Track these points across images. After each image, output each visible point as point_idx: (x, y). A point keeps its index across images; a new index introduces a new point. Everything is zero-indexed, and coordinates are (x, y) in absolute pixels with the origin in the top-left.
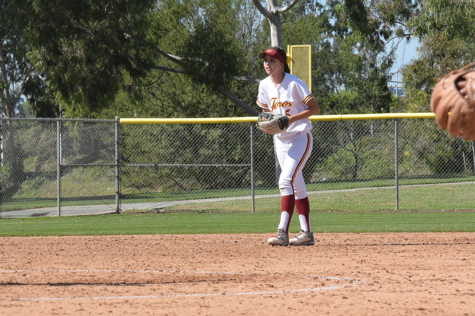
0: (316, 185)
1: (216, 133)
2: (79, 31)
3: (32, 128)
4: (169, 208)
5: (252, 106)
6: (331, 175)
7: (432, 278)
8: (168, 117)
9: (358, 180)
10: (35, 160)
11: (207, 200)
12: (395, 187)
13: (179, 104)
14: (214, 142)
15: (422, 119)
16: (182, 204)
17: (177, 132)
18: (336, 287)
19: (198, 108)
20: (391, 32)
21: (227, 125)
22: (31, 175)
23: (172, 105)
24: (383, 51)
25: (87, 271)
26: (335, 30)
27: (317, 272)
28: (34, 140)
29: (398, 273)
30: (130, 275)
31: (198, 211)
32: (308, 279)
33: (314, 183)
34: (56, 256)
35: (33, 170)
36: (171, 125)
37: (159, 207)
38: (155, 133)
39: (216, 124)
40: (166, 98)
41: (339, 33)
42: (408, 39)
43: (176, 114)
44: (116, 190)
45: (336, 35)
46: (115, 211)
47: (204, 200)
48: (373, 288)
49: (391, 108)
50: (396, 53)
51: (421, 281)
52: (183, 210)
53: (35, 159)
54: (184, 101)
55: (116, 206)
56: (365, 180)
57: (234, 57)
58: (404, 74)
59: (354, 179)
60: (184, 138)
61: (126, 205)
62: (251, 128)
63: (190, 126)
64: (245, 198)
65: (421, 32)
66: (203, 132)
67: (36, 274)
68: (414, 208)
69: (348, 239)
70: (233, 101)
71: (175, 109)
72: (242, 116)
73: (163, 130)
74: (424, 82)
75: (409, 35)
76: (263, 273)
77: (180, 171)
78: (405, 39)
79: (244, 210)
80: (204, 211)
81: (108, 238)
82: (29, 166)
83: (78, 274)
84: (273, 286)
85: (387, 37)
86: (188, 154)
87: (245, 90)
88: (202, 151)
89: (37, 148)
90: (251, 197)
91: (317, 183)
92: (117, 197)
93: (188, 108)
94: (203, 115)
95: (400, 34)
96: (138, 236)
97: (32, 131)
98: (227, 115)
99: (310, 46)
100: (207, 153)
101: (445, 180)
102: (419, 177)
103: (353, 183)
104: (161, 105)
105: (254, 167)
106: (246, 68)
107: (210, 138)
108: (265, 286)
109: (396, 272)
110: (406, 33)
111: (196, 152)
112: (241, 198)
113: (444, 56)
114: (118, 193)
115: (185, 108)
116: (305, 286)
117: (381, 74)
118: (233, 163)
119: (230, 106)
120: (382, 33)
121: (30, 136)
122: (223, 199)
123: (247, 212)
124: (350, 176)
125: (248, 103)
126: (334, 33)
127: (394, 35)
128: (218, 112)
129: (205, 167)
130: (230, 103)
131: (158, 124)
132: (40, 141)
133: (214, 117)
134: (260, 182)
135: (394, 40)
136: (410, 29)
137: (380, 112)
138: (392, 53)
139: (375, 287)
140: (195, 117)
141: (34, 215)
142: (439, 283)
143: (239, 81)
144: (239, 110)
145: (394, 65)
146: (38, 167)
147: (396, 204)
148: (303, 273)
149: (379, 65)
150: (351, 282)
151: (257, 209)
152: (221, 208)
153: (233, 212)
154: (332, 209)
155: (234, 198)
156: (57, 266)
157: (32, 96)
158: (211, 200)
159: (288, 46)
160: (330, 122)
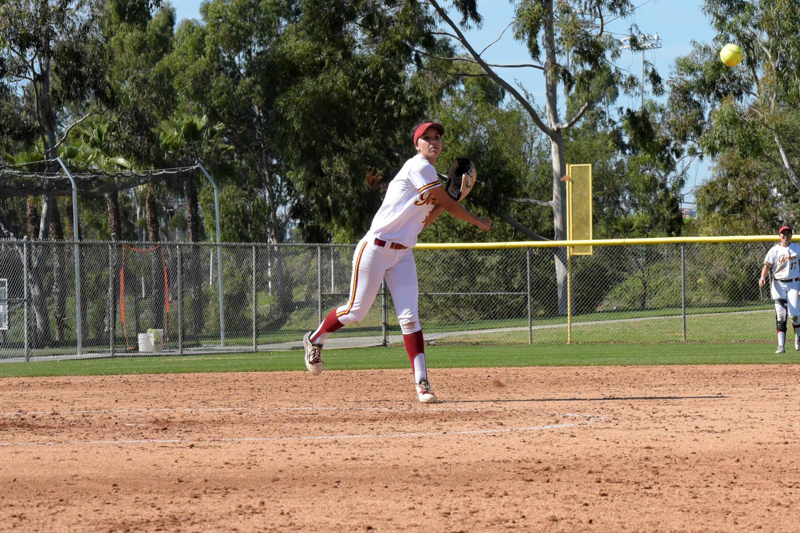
0: (601, 315)
1: (494, 260)
2: (342, 150)
3: (302, 255)
4: (440, 339)
5: (533, 230)
6: (622, 304)
7: (678, 414)
8: (442, 242)
9: (647, 309)
10: (305, 289)
11: (482, 331)
12: (682, 317)
13: (454, 228)
14: (492, 268)
15: (716, 243)
16: (455, 335)
17: (452, 258)
18: (571, 425)
19: (475, 232)
20: (683, 150)
21: (505, 250)
22: (301, 305)
23: (446, 229)
24: (674, 170)
25: (311, 409)
26: (628, 148)
27: (558, 408)
28: (304, 267)
29: (643, 408)
30: (356, 413)
31: (471, 343)
32: (545, 416)
33: (599, 312)
34: (285, 393)
35: (303, 300)
36: (445, 250)
37: (430, 339)
38: (428, 259)
39: (494, 250)
40: (440, 222)
41: (634, 152)
42: (701, 157)
43: (450, 239)
44: (383, 321)
45: (630, 154)
46: (382, 344)
47: (477, 332)
48: (609, 425)
49: (683, 232)
50: (688, 172)
51: (663, 418)
52: (455, 342)
53: (305, 287)
54: (460, 226)
55: (383, 338)
56: (654, 309)
57: (512, 177)
58: (697, 196)
59: (643, 308)
60: (459, 265)
61: (393, 336)
62: (528, 253)
63: (465, 251)
64: (522, 329)
65: (713, 151)
66: (480, 259)
67: (254, 412)
68: (702, 339)
69: (610, 373)
70: (512, 224)
71: (449, 233)
72: (523, 241)
73: (436, 257)
74: (717, 204)
75: (702, 153)
76: (500, 410)
77: (456, 300)
78: (697, 158)
79: (521, 341)
80: (477, 343)
81: (354, 372)
82: (299, 295)
83: (300, 412)
84: (502, 424)
85: (678, 156)
86: (464, 282)
87: (525, 213)
88: (479, 279)
89: (307, 276)
90: (528, 328)
91: (603, 312)
92: (383, 328)
93: (465, 232)
94: (480, 240)
95: (693, 152)
96: (388, 370)
97: (301, 257)
98: (506, 240)
99: (590, 165)
100: (484, 281)
101: (739, 309)
102: (711, 306)
103: (641, 313)
104: (435, 229)
105: (531, 295)
106: (525, 189)
107: (487, 264)
108: (494, 424)
109: (642, 408)
110: (699, 151)
111: (472, 281)
112: (518, 329)
113: (737, 175)
114: (385, 324)
115: (461, 232)
116: (537, 424)
117: (672, 195)
118: (512, 291)
119: (509, 231)
120: (673, 150)
121: (300, 263)
122: (499, 330)
123: (524, 343)
124: (638, 304)
125: (528, 227)
126: (627, 151)
127: (686, 153)
128: (496, 238)
129: (482, 295)
130: (509, 227)
131: (432, 250)
132: (310, 269)
133: (492, 242)
134: (542, 312)
135: (687, 159)
136: (703, 146)
137: (671, 236)
138: (683, 173)
139: (611, 425)
140: (472, 242)
141: (294, 348)
142: (682, 419)
143: (519, 204)
144: (518, 234)
145: (686, 186)
146: (308, 297)
147: (683, 335)
148: (543, 410)
149: (669, 186)
150: (588, 419)
151: (534, 341)
152: (496, 339)
153: (509, 343)
154: (615, 340)
155: (510, 329)
156: (282, 403)
157: (301, 220)
158: (485, 331)
159: (567, 166)
160: (615, 247)
